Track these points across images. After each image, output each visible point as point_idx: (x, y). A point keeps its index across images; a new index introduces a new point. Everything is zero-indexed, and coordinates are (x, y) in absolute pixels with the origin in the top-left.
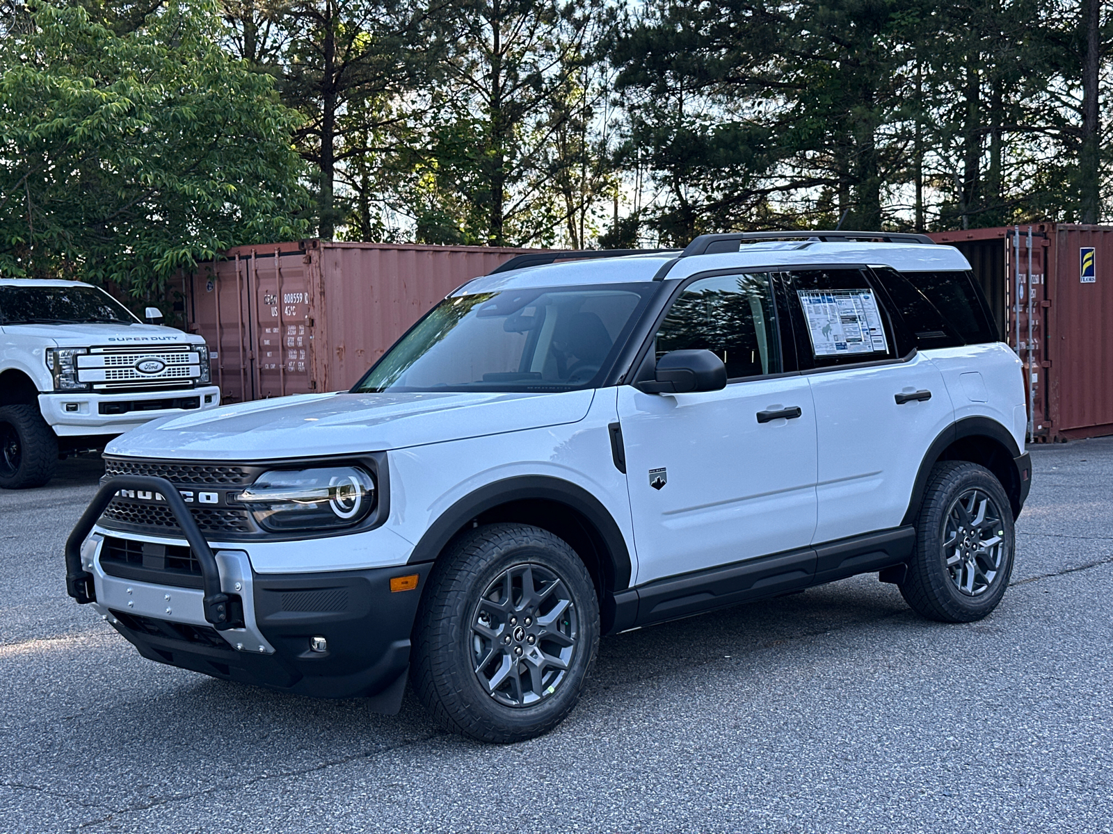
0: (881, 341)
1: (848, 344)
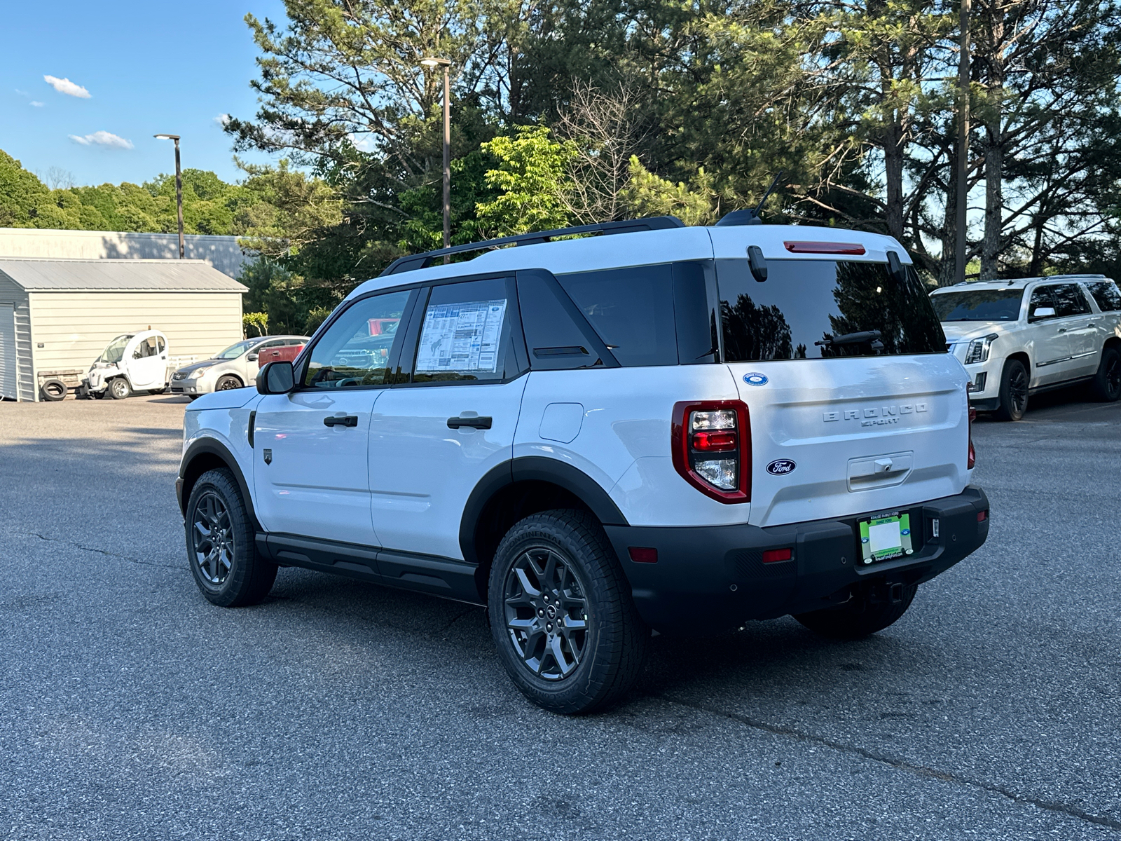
0: (490, 358)
1: (452, 360)
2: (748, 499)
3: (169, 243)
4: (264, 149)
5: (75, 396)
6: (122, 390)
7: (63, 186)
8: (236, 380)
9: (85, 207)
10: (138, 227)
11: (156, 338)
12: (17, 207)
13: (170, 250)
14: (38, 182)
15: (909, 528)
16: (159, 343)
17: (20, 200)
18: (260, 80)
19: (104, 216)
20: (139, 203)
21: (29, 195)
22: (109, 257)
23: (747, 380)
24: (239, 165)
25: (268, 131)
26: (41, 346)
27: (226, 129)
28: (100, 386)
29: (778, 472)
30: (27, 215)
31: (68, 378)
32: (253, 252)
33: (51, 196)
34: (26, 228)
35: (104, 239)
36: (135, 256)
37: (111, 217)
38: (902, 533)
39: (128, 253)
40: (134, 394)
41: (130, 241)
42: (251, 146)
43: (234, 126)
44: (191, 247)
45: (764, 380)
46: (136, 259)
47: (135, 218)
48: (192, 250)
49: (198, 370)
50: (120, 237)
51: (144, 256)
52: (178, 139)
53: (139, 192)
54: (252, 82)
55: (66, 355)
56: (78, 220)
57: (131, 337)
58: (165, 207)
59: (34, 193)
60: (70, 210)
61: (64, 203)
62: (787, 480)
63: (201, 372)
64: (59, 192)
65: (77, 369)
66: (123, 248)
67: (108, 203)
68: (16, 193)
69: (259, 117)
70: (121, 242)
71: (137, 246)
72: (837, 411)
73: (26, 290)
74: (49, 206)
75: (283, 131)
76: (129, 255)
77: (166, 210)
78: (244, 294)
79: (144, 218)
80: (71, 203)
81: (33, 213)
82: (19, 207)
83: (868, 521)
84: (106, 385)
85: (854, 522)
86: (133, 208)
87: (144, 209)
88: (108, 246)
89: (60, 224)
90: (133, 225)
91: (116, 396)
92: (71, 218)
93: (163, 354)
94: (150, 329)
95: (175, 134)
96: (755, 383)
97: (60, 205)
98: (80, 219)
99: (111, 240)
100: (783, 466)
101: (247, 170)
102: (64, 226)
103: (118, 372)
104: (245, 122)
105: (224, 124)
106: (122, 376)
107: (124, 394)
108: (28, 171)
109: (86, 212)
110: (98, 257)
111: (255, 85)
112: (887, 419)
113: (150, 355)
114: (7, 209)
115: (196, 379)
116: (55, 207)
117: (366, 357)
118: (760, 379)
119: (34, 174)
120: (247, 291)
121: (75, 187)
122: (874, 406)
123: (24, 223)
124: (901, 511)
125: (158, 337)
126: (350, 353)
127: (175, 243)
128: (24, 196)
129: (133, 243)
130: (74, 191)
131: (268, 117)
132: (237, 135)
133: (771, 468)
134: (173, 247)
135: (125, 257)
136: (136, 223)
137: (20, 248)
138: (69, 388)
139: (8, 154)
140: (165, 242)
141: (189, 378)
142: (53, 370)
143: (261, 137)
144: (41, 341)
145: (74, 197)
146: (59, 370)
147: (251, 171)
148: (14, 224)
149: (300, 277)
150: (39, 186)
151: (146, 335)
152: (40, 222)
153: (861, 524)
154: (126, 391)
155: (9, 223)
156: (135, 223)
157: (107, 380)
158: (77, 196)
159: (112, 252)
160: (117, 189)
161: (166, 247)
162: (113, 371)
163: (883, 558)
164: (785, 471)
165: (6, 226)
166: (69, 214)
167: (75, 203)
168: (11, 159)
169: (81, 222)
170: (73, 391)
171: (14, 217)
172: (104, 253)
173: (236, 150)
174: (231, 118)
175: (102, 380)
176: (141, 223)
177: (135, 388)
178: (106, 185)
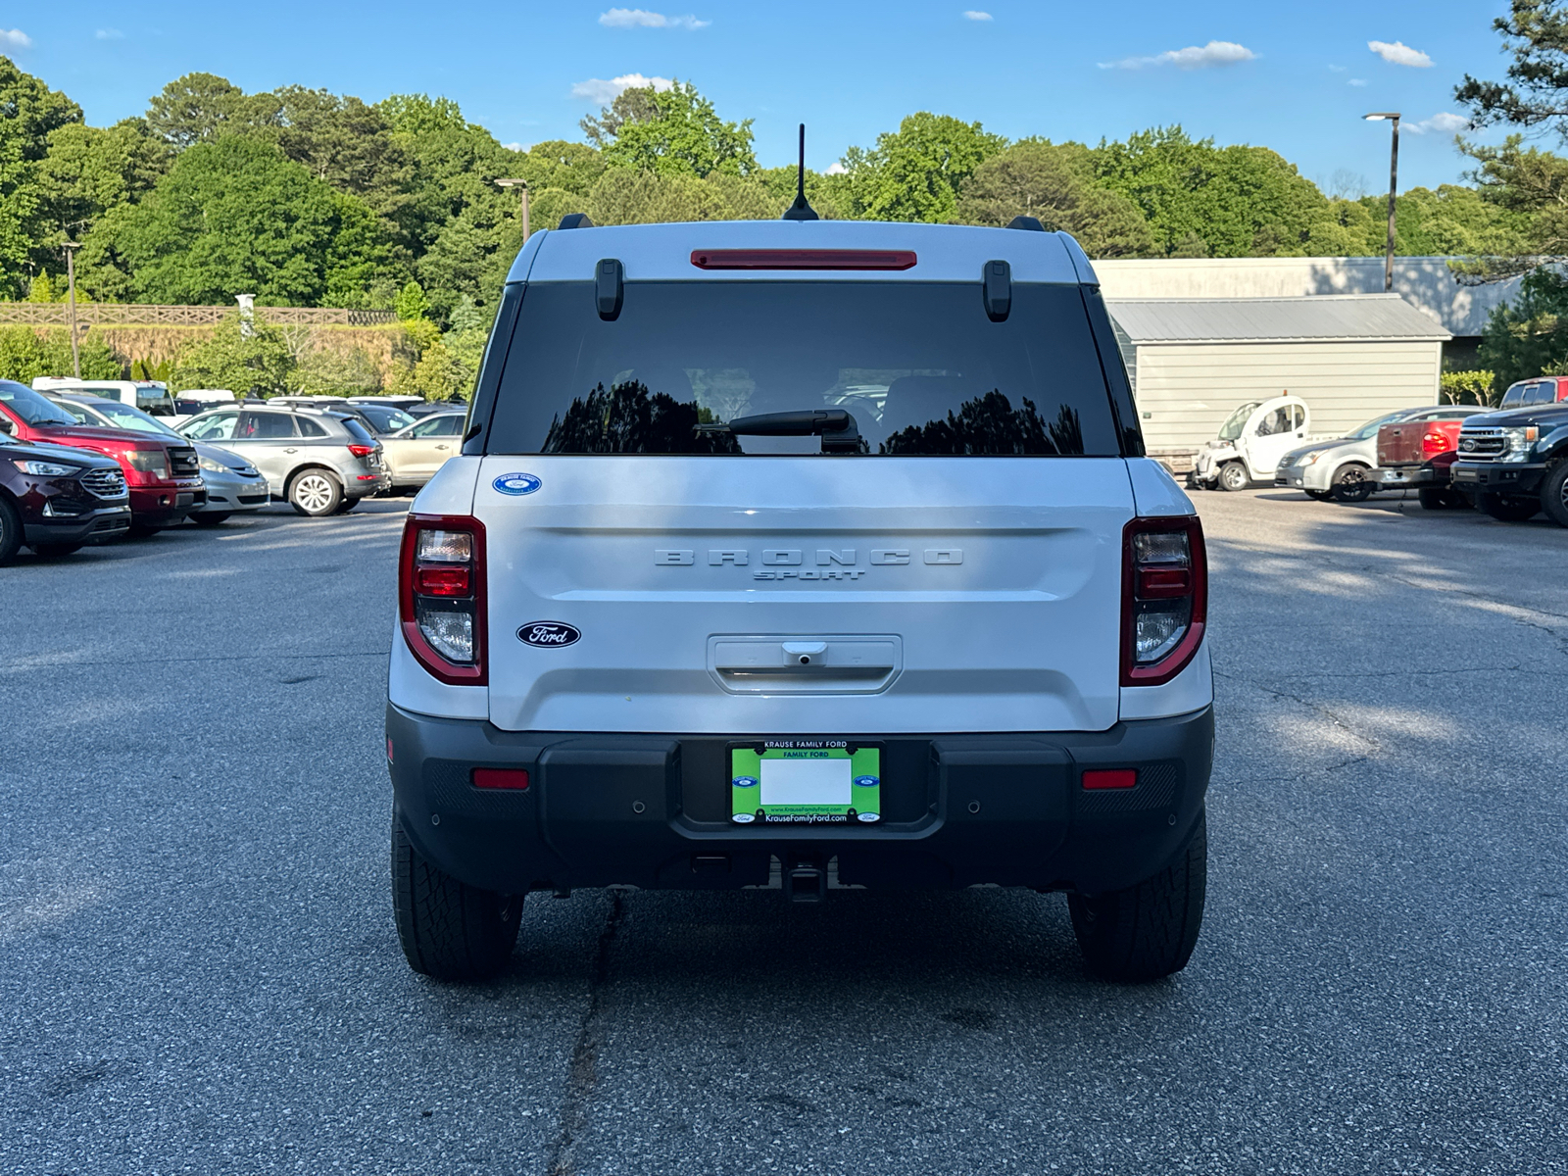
2: (483, 680)
3: (1407, 270)
4: (1519, 120)
5: (1186, 484)
6: (1237, 479)
7: (1352, 197)
8: (1363, 469)
9: (1378, 223)
10: (1450, 248)
11: (1293, 408)
12: (1284, 229)
13: (1408, 280)
14: (1316, 192)
15: (878, 776)
16: (1297, 415)
17: (1289, 218)
18: (1509, 17)
19: (1402, 235)
20: (1459, 213)
21: (1302, 211)
22: (1319, 292)
23: (500, 485)
24: (1463, 150)
25: (1524, 93)
26: (1148, 416)
27: (1460, 97)
28: (1210, 472)
29: (538, 642)
30: (1297, 238)
31: (1180, 460)
32: (1470, 278)
33: (1333, 208)
34: (1294, 256)
35: (1314, 268)
36: (1356, 290)
37: (1412, 235)
38: (858, 782)
39: (1345, 287)
40: (1252, 485)
41: (1350, 270)
42: (1498, 118)
43: (1472, 90)
44: (1440, 274)
45: (534, 485)
46: (1357, 295)
47: (1448, 235)
48: (1441, 279)
49: (1310, 454)
50: (1336, 264)
51: (1369, 289)
52: (1397, 118)
53: (1464, 197)
54: (1497, 21)
55: (1180, 429)
56: (1364, 242)
57: (1258, 405)
58: (1496, 218)
59: (1310, 207)
60: (1355, 228)
61: (1348, 219)
62: (562, 658)
63: (1313, 457)
64: (1344, 204)
65: (1192, 449)
66: (1339, 280)
67: (1411, 216)
68: (1285, 210)
69: (1513, 73)
70: (1338, 271)
71: (1360, 276)
72: (685, 548)
73: (1133, 343)
74: (1326, 224)
75: (1550, 91)
76: (1348, 289)
77: (1499, 222)
78: (1445, 344)
79: (1460, 234)
80: (1358, 218)
81: (1305, 236)
82: (1286, 228)
83: (760, 749)
84: (1219, 470)
85: (722, 747)
86: (1445, 221)
87: (1465, 222)
88: (1318, 277)
89: (1340, 249)
90: (1444, 245)
91: (1228, 487)
92: (1355, 240)
93: (1300, 430)
94: (1285, 394)
95: (1394, 111)
96: (512, 491)
97: (1345, 223)
98: (1368, 240)
99: (1323, 269)
100: (549, 632)
101: (1476, 156)
102: (1343, 252)
103: (1234, 454)
104: (1485, 84)
105: (1456, 89)
106: (1239, 460)
107: (1238, 485)
108: (1305, 178)
109: (1377, 230)
110: (1302, 294)
111: (1501, 25)
112: (826, 572)
113: (1285, 431)
114: (1270, 232)
115: (1304, 468)
116: (1335, 226)
117: (1501, 440)
118: (526, 484)
119: (1313, 181)
120: (1449, 338)
121: (1367, 196)
122: (794, 548)
123: (1291, 250)
124: (854, 743)
125: (1296, 406)
126: (1480, 432)
127: (1415, 269)
128: (1295, 212)
129: (1354, 272)
130: (1365, 202)
131: (1528, 72)
132: (1476, 104)
133: (525, 634)
134: (1413, 275)
135: (1341, 292)
136: (1448, 242)
137: (1200, 286)
138: (1177, 474)
139: (1281, 157)
140: (1401, 268)
141: (1296, 465)
142: (1160, 448)
143: (1514, 102)
144: (1148, 410)
145: (1363, 211)
146: (1169, 449)
147: (1482, 156)
148: (1278, 252)
149: (1551, 316)
150: (1317, 197)
151: (1281, 402)
152: (1312, 248)
153: (736, 753)
154: (1242, 480)
155: (1274, 251)
156: (1446, 242)
157: (1220, 464)
158: (1367, 209)
159: (1324, 285)
160: (1432, 194)
161: (1403, 276)
162: (1229, 453)
163: (788, 819)
164: (554, 642)
165: (1267, 256)
166: (1353, 235)
167: (1364, 218)
168: (1285, 163)
169: (1368, 244)
170: (1184, 477)
171: (1279, 243)
172: (1312, 287)
173: (1473, 127)
174: (1468, 79)
175: (1213, 464)
176: (1455, 242)
177: (1255, 477)
178: (1417, 190)
